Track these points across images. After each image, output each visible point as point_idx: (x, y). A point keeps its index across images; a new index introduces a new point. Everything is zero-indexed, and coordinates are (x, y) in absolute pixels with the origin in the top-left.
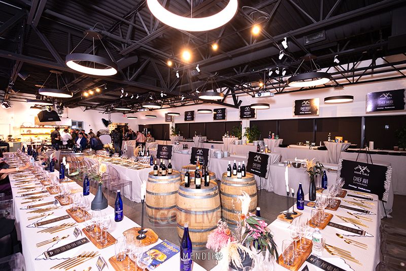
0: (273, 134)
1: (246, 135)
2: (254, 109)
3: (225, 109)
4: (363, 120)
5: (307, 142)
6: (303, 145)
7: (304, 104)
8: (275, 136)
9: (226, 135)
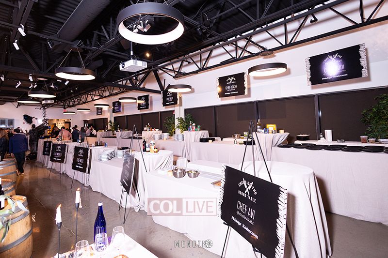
0: (194, 124)
1: (178, 127)
2: (176, 93)
3: (148, 95)
4: (316, 99)
5: (245, 133)
6: (240, 138)
7: (229, 81)
8: (196, 127)
9: (145, 129)
